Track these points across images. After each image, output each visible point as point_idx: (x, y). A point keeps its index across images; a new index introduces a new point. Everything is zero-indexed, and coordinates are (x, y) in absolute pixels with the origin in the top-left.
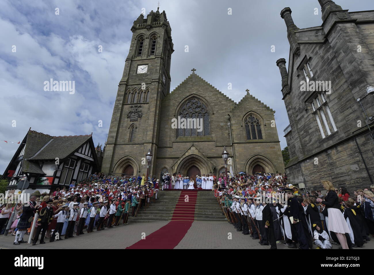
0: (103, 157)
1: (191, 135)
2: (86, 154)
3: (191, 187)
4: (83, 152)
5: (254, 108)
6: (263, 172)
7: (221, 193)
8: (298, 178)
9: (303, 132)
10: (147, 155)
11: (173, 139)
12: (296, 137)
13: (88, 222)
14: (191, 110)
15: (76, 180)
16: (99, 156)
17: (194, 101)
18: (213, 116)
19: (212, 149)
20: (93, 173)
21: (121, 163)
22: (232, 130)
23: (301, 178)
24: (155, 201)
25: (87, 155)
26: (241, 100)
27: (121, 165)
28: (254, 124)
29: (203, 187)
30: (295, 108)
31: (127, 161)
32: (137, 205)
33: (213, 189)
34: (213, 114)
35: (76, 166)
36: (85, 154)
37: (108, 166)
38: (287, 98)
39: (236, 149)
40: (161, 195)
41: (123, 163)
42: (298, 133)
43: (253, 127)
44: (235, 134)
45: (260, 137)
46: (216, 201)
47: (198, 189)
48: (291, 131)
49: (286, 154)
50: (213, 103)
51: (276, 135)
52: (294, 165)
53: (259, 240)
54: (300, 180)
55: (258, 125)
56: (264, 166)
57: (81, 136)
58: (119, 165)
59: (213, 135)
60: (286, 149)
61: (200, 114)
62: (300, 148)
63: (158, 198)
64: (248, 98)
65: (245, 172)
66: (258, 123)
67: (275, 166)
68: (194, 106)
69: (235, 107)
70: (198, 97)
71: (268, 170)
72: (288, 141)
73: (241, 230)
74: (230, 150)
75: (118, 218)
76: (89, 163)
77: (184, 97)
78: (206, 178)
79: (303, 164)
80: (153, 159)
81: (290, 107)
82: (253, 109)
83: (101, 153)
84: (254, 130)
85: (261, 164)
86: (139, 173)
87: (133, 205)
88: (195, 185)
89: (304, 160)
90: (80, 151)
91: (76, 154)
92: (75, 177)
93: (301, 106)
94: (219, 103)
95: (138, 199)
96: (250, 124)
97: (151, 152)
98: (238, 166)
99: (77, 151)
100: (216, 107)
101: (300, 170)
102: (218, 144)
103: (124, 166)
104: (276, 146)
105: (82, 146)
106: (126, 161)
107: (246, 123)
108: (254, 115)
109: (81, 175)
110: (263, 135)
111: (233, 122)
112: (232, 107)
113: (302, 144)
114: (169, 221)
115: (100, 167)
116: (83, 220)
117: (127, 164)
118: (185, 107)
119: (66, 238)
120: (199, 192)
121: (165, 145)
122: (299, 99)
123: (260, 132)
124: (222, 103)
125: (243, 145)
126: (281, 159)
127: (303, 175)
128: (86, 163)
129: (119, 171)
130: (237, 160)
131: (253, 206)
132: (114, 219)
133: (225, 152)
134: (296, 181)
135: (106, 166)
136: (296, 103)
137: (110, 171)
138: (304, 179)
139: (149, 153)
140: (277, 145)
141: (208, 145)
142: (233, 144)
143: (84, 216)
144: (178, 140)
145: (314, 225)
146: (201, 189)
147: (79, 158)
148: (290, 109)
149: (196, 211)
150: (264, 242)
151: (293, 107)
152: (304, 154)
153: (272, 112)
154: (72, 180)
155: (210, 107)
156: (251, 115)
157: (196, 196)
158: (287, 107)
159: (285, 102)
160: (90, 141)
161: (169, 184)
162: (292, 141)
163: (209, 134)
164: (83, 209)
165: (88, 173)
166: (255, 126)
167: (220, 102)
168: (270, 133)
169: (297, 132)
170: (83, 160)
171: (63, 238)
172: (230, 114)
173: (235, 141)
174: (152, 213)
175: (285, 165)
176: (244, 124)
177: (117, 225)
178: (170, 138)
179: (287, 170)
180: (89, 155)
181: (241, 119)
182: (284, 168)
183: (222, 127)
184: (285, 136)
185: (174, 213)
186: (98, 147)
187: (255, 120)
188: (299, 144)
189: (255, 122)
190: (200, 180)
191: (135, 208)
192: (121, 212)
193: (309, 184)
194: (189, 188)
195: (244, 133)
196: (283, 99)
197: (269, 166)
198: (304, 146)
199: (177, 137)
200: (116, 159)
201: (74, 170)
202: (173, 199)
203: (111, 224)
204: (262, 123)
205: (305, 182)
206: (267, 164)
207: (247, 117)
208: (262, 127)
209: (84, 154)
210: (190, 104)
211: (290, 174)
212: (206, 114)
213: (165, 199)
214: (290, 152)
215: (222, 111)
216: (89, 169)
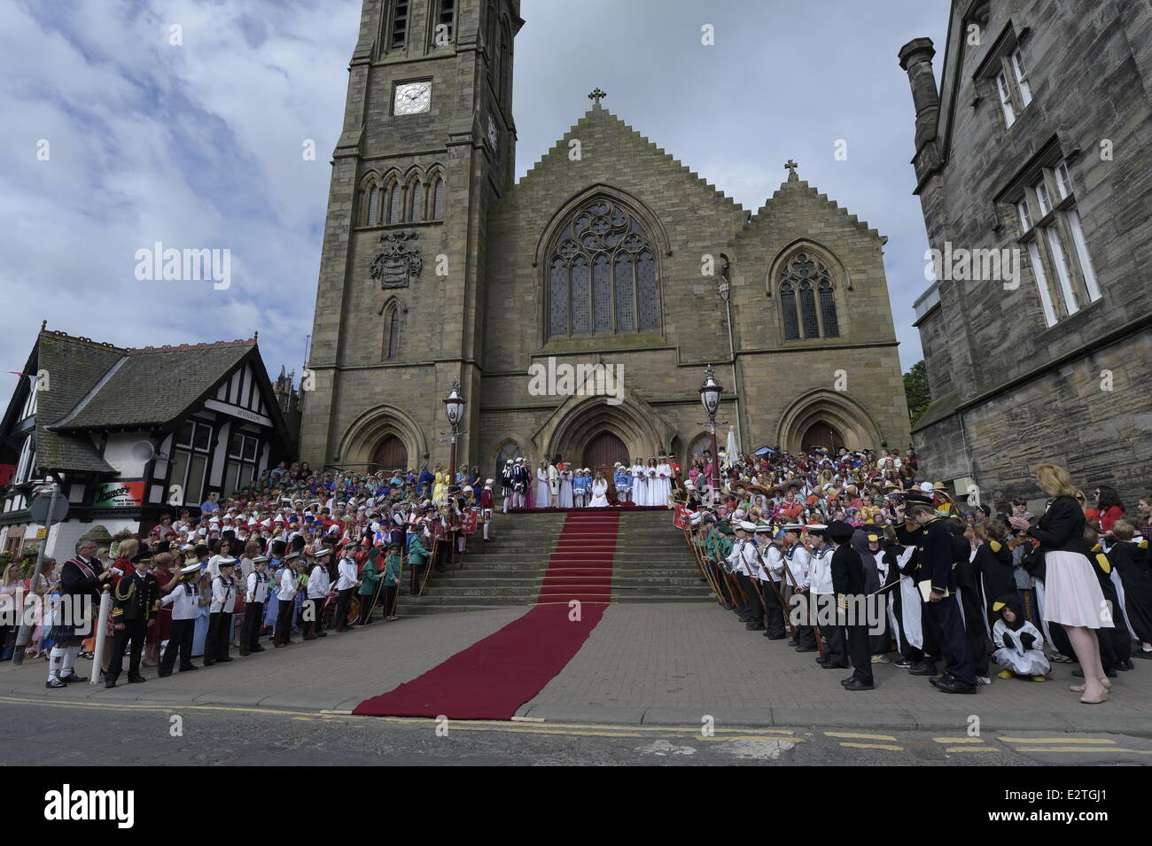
0: (300, 414)
1: (594, 331)
2: (245, 403)
3: (598, 501)
4: (233, 399)
5: (814, 229)
6: (837, 445)
7: (696, 517)
8: (952, 461)
9: (979, 307)
10: (447, 402)
11: (533, 346)
12: (956, 325)
13: (272, 614)
14: (590, 244)
15: (221, 490)
16: (286, 407)
17: (602, 211)
18: (668, 262)
19: (668, 375)
20: (272, 465)
21: (363, 429)
22: (734, 308)
23: (964, 463)
24: (480, 546)
25: (249, 408)
26: (768, 202)
27: (364, 436)
28: (812, 284)
29: (638, 499)
30: (957, 224)
31: (384, 422)
32: (425, 559)
33: (671, 504)
34: (670, 254)
35: (215, 443)
36: (240, 404)
37: (322, 440)
38: (930, 188)
39: (749, 372)
40: (501, 529)
41: (371, 429)
42: (964, 310)
43: (807, 295)
44: (743, 321)
45: (833, 329)
46: (681, 540)
47: (619, 506)
48: (938, 306)
49: (916, 388)
50: (670, 214)
51: (887, 320)
52: (942, 420)
53: (817, 654)
54: (960, 470)
55: (827, 289)
56: (840, 427)
57: (220, 344)
58: (356, 438)
59: (670, 329)
60: (920, 368)
61: (623, 258)
62: (966, 364)
63: (492, 539)
64: (794, 194)
65: (777, 449)
66: (824, 281)
67: (877, 426)
68: (603, 229)
69: (746, 228)
70: (614, 193)
71: (855, 439)
72: (927, 341)
73: (761, 627)
74: (728, 378)
75: (366, 601)
76: (258, 431)
77: (566, 196)
78: (647, 471)
79: (973, 417)
80: (468, 415)
81: (941, 219)
82: (810, 231)
83: (295, 399)
84: (809, 306)
85: (832, 421)
86: (424, 461)
87: (412, 559)
88: (611, 495)
89: (976, 404)
90: (222, 395)
91: (211, 404)
92: (216, 480)
93: (980, 218)
94: (689, 215)
95: (427, 543)
96: (795, 286)
97: (461, 392)
98: (754, 430)
99: (211, 393)
100: (679, 228)
101: (961, 436)
102: (687, 358)
103: (375, 440)
104: (884, 360)
105: (227, 378)
106: (378, 424)
107: (785, 284)
108: (811, 251)
109: (234, 472)
110: (843, 321)
111: (738, 280)
112: (736, 228)
113: (973, 350)
114: (531, 606)
115: (296, 444)
116: (257, 609)
117: (382, 434)
118: (570, 232)
119: (208, 664)
120: (625, 516)
121: (505, 367)
122: (974, 190)
123: (830, 311)
124: (702, 212)
125: (772, 359)
126: (901, 401)
127: (970, 452)
128: (247, 433)
129: (359, 457)
130: (751, 409)
131: (800, 552)
132: (355, 605)
133: (710, 383)
134: (948, 472)
135: (313, 441)
136: (964, 205)
137: (328, 455)
138: (974, 464)
139: (454, 395)
140: (888, 355)
141: (654, 361)
142: (736, 355)
143: (260, 599)
144: (550, 347)
145: (998, 606)
146: (630, 507)
147: (222, 418)
148: (939, 228)
149: (617, 573)
150: (833, 658)
151: (952, 220)
152: (980, 381)
153: (877, 239)
154: (209, 488)
155: (656, 231)
156: (801, 252)
157: (615, 528)
158: (928, 222)
159: (924, 204)
160: (251, 361)
161: (527, 492)
162: (942, 340)
163: (654, 325)
164: (252, 579)
165: (257, 465)
166: (816, 293)
167: (694, 210)
168: (864, 314)
169: (958, 307)
170: (236, 423)
171: (199, 663)
172: (730, 253)
173: (746, 347)
174: (474, 584)
175: (913, 421)
176: (775, 288)
177: (366, 620)
178: (522, 341)
179: (919, 438)
180: (255, 407)
181: (766, 269)
182: (909, 430)
183: (701, 298)
184: (919, 324)
185: (545, 582)
186: (282, 379)
187: (816, 269)
188: (965, 349)
189: (815, 277)
190: (627, 479)
191: (419, 569)
192: (377, 584)
193: (991, 481)
194: (592, 505)
195: (777, 319)
196: (916, 192)
197: (859, 427)
198: (979, 355)
199: (546, 337)
200: (345, 418)
201: (211, 456)
202: (541, 539)
203: (346, 621)
204: (839, 281)
205: (976, 476)
206: (850, 420)
207: (787, 259)
208: (839, 296)
209: (238, 405)
210: (586, 223)
211: (928, 448)
212: (645, 256)
213: (514, 539)
214: (931, 379)
215: (700, 244)
216: (260, 454)
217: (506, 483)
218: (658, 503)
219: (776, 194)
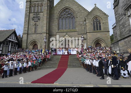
0: (22, 41)
1: (66, 29)
2: (14, 39)
3: (66, 54)
4: (12, 38)
5: (98, 14)
6: (101, 46)
7: (80, 56)
8: (116, 48)
9: (122, 26)
10: (44, 39)
11: (57, 31)
12: (118, 29)
14: (65, 16)
15: (10, 52)
16: (20, 39)
17: (67, 11)
18: (77, 19)
19: (76, 36)
20: (18, 48)
21: (32, 43)
22: (86, 26)
23: (118, 48)
24: (49, 60)
25: (14, 40)
26: (92, 10)
27: (32, 44)
28: (98, 22)
29: (72, 53)
30: (119, 14)
31: (35, 42)
32: (41, 62)
33: (76, 54)
34: (77, 18)
35: (9, 45)
37: (26, 44)
38: (116, 8)
39: (88, 35)
40: (52, 57)
41: (33, 43)
42: (119, 27)
43: (97, 24)
44: (87, 28)
45: (100, 29)
46: (78, 59)
47: (69, 54)
48: (116, 26)
49: (112, 38)
50: (77, 11)
51: (108, 28)
52: (115, 42)
53: (97, 75)
54: (117, 50)
55: (100, 23)
56: (101, 43)
57: (9, 30)
58: (30, 44)
59: (77, 29)
60: (112, 35)
61: (70, 18)
62: (119, 34)
63: (51, 59)
64: (96, 9)
65: (92, 46)
66: (99, 22)
67: (106, 43)
68: (67, 14)
69: (88, 14)
70: (69, 8)
71: (103, 45)
72: (114, 31)
73: (89, 71)
74: (85, 36)
75: (33, 68)
76: (16, 43)
77: (62, 8)
78: (73, 49)
79: (120, 42)
80: (47, 41)
81: (117, 13)
83: (21, 38)
84: (97, 26)
85: (100, 42)
86: (41, 48)
87: (39, 62)
88: (68, 53)
89: (120, 40)
90: (10, 37)
91: (8, 39)
92: (10, 50)
93: (123, 13)
94: (80, 12)
95: (41, 59)
96: (95, 23)
97: (46, 38)
98: (89, 44)
99: (8, 37)
100: (79, 14)
101: (118, 45)
102: (79, 33)
103: (33, 44)
104: (107, 34)
105: (11, 35)
106: (34, 42)
107: (94, 22)
108: (98, 18)
109: (12, 49)
110: (102, 28)
111: (87, 22)
112: (87, 14)
113: (120, 32)
114: (56, 68)
115: (22, 45)
116: (16, 69)
117: (34, 44)
118: (62, 14)
119: (9, 76)
120: (70, 56)
121: (53, 34)
122: (122, 9)
123: (100, 26)
124: (82, 11)
125: (92, 33)
126: (110, 40)
127: (119, 47)
128: (14, 43)
129: (31, 47)
130: (88, 41)
132: (31, 68)
133: (83, 37)
134: (116, 50)
135: (24, 45)
136: (120, 11)
137: (26, 47)
138: (120, 49)
139: (45, 38)
140: (108, 33)
141: (74, 33)
142: (86, 33)
143: (17, 67)
144: (59, 31)
145: (122, 68)
146: (71, 54)
147: (10, 41)
148: (117, 14)
149: (69, 64)
150: (99, 75)
151: (118, 13)
152: (121, 37)
153: (107, 16)
154: (8, 51)
155: (75, 14)
156: (96, 18)
157: (68, 57)
158: (115, 13)
159: (115, 11)
160: (14, 33)
161: (56, 52)
162: (116, 31)
163: (74, 28)
164: (15, 64)
165: (16, 48)
166: (98, 24)
167: (81, 11)
168: (105, 27)
169: (119, 26)
170: (12, 42)
171: (8, 76)
172: (86, 18)
173: (88, 32)
174: (48, 65)
175: (111, 43)
176: (92, 23)
177: (32, 70)
178: (55, 30)
179: (112, 45)
180: (15, 40)
181: (91, 20)
182: (110, 44)
183: (81, 24)
184: (113, 29)
185: (58, 65)
186: (19, 35)
187: (98, 20)
188: (119, 32)
189: (98, 21)
190: (70, 51)
191: (40, 63)
192: (34, 65)
193: (121, 51)
194: (65, 54)
195: (92, 27)
196: (114, 9)
197: (103, 43)
198: (121, 33)
199: (58, 30)
200: (29, 41)
201: (9, 47)
202: (58, 59)
203: (30, 70)
204: (101, 22)
205: (120, 50)
206: (102, 42)
207: (94, 19)
208: (101, 24)
209: (13, 39)
210: (65, 13)
211: (113, 46)
212: (73, 18)
213: (54, 59)
214: (114, 37)
215: (82, 16)
216: (16, 46)
217: (53, 51)
218: (74, 54)
219: (93, 9)
